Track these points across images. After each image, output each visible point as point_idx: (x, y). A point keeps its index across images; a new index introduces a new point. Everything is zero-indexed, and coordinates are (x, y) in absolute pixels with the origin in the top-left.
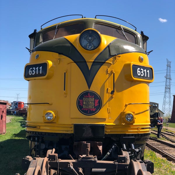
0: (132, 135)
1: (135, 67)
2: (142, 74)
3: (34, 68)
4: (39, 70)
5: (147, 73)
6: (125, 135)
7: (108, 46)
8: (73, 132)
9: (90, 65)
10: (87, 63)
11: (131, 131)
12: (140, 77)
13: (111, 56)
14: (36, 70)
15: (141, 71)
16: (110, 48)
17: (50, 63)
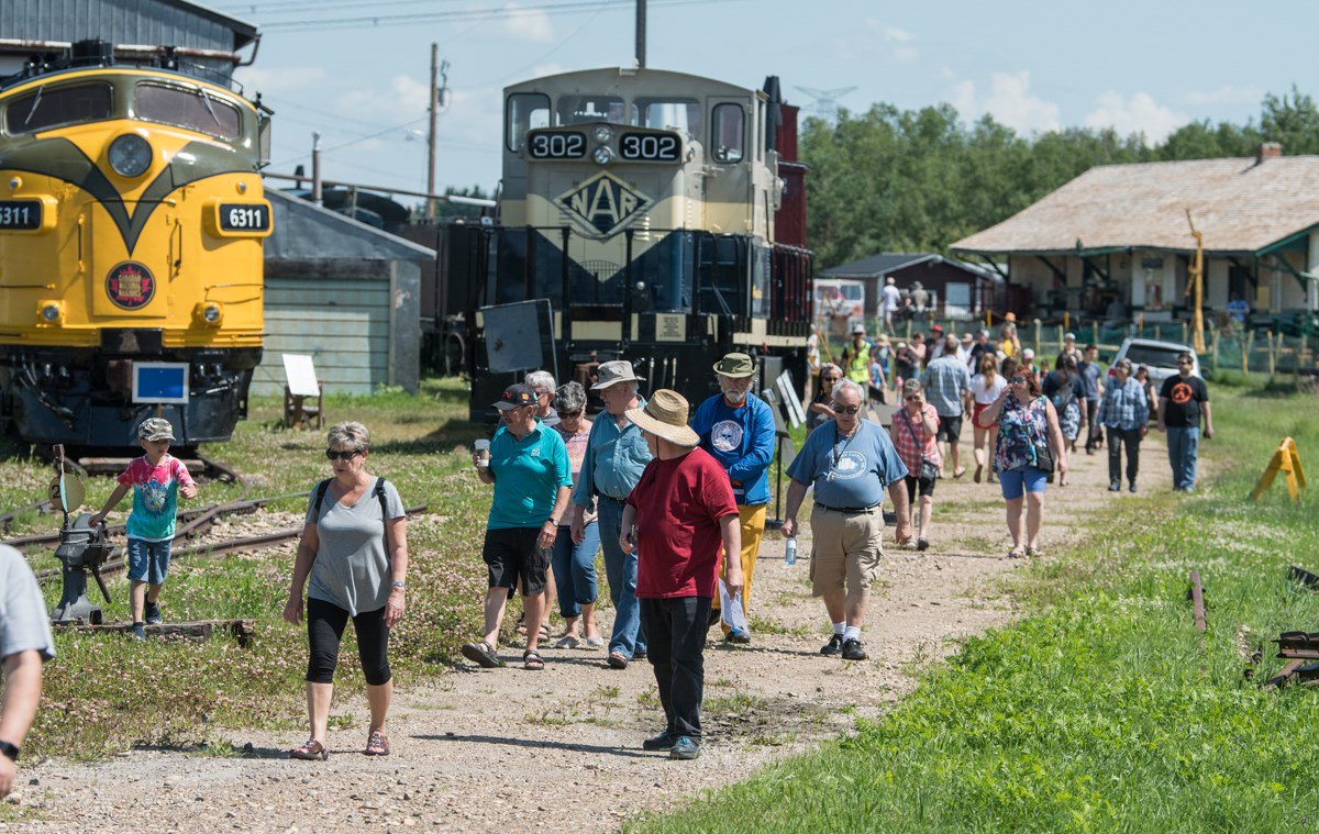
0: (218, 349)
1: (226, 209)
2: (241, 221)
3: (8, 209)
4: (21, 214)
5: (255, 218)
6: (202, 349)
7: (170, 165)
8: (98, 344)
9: (130, 208)
10: (126, 204)
11: (219, 341)
12: (238, 228)
13: (175, 187)
14: (13, 215)
15: (239, 215)
16: (174, 169)
17: (49, 202)
